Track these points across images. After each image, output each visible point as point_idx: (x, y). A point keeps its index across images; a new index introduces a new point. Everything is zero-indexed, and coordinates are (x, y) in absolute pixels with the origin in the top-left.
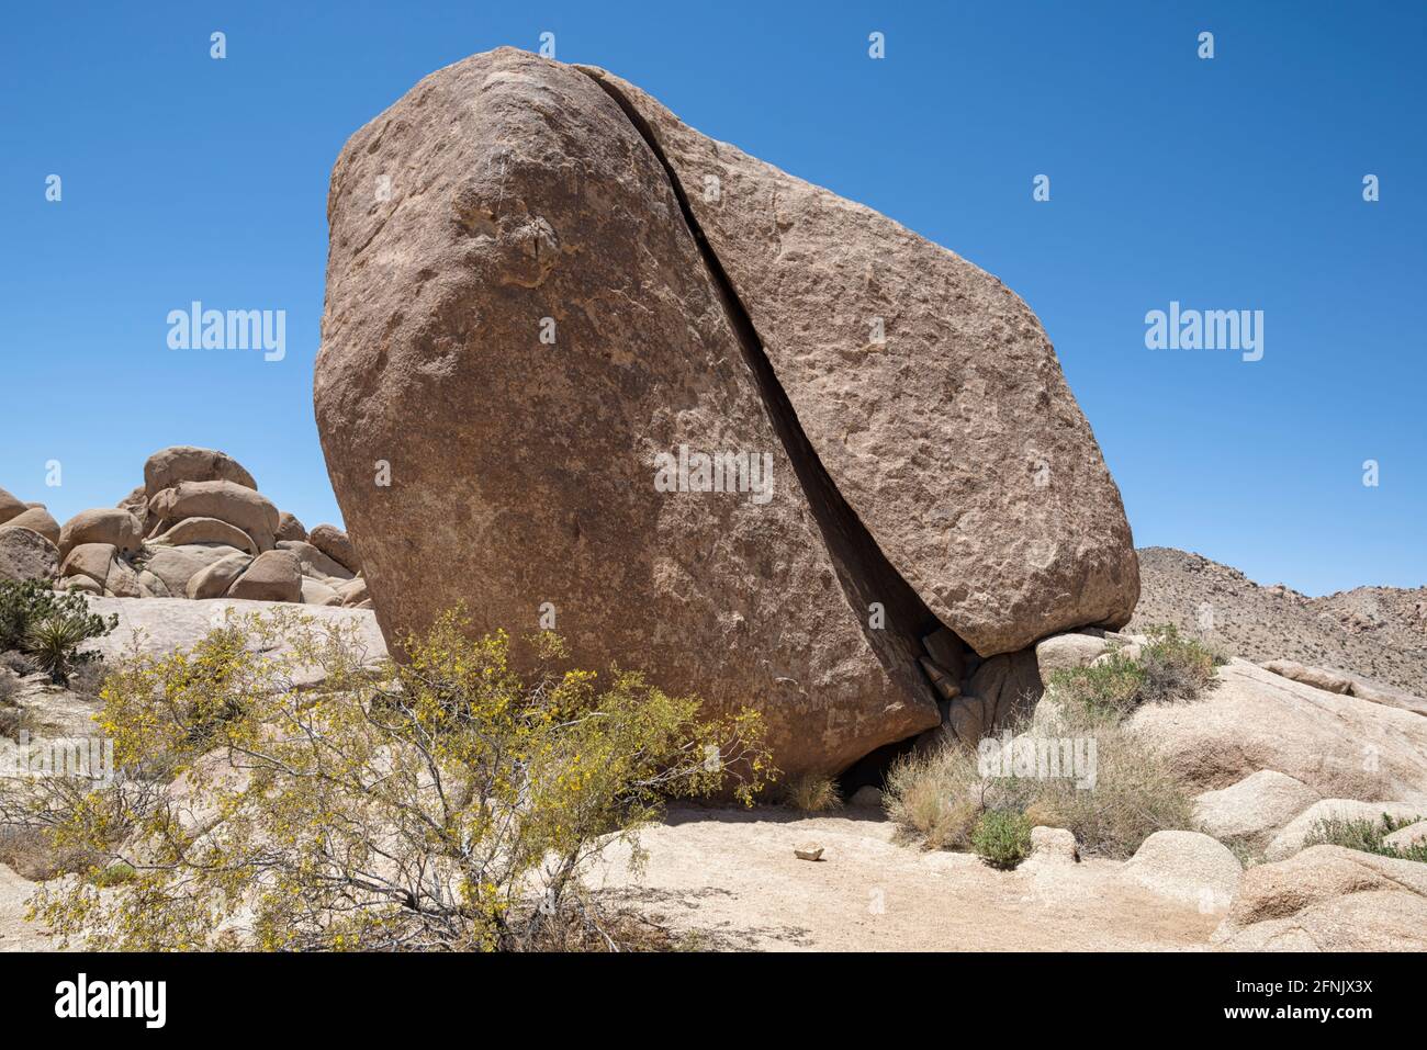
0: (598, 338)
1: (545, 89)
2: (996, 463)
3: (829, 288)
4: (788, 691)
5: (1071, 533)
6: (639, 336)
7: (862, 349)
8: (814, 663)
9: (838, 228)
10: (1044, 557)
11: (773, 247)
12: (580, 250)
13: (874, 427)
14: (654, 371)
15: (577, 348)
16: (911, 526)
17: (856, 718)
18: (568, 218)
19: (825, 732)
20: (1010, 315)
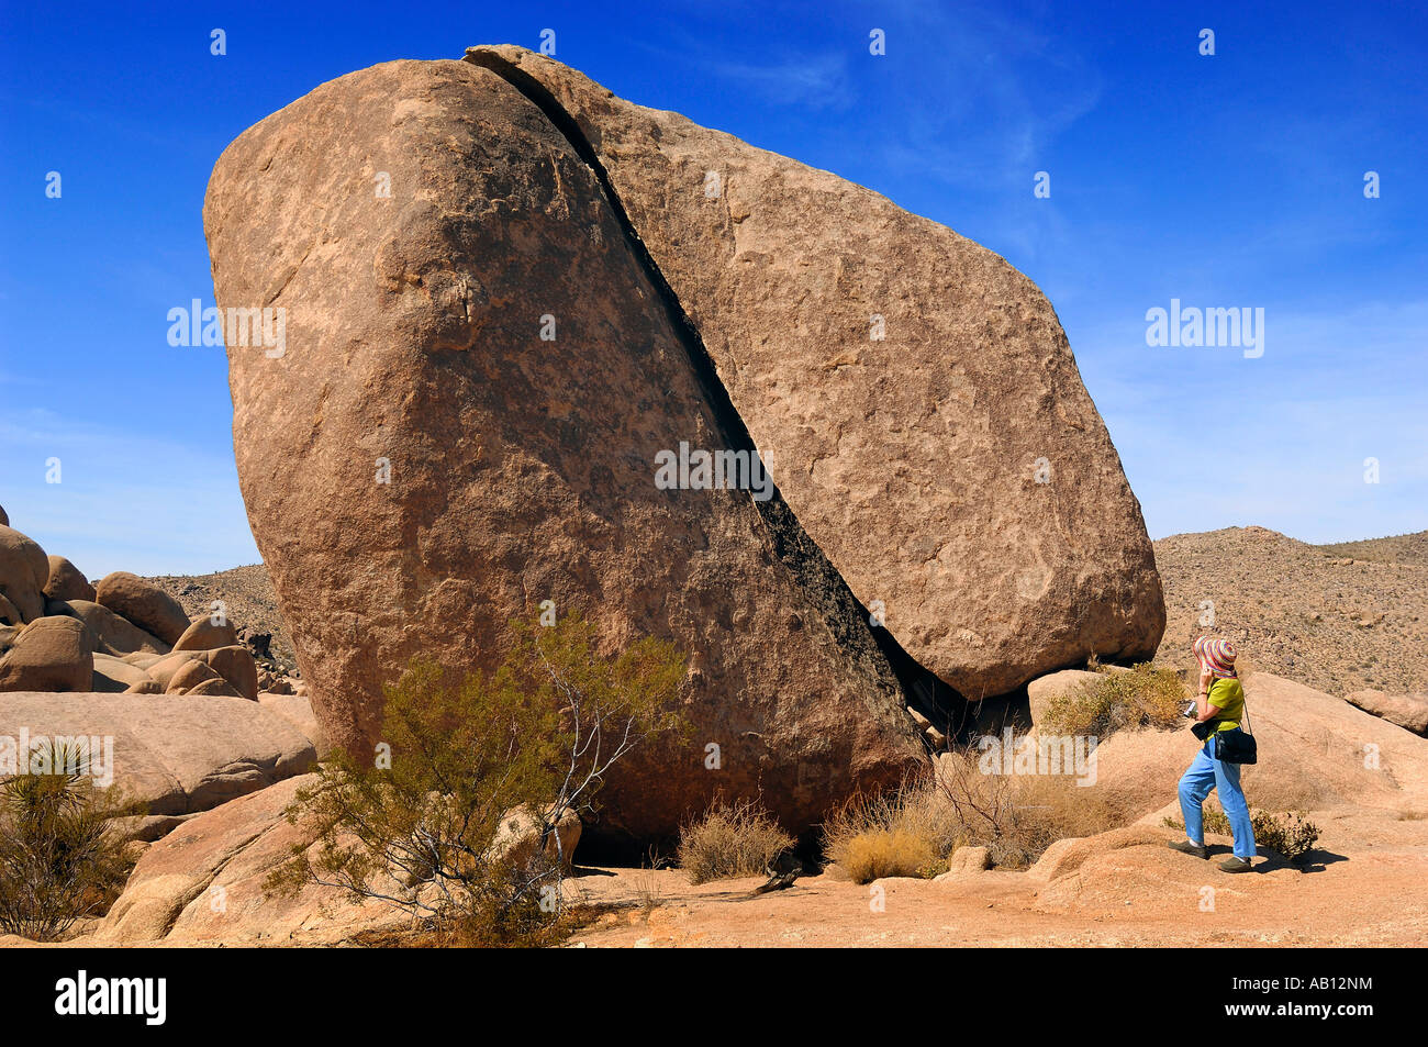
0: (533, 392)
1: (461, 120)
2: (985, 484)
3: (793, 292)
4: (752, 745)
5: (1071, 558)
6: (576, 384)
7: (830, 363)
8: (781, 713)
9: (804, 216)
10: (1037, 587)
11: (726, 246)
12: (510, 301)
13: (844, 452)
14: (594, 419)
15: (513, 407)
16: (885, 562)
17: (829, 772)
18: (495, 268)
19: (796, 788)
20: (1011, 303)
